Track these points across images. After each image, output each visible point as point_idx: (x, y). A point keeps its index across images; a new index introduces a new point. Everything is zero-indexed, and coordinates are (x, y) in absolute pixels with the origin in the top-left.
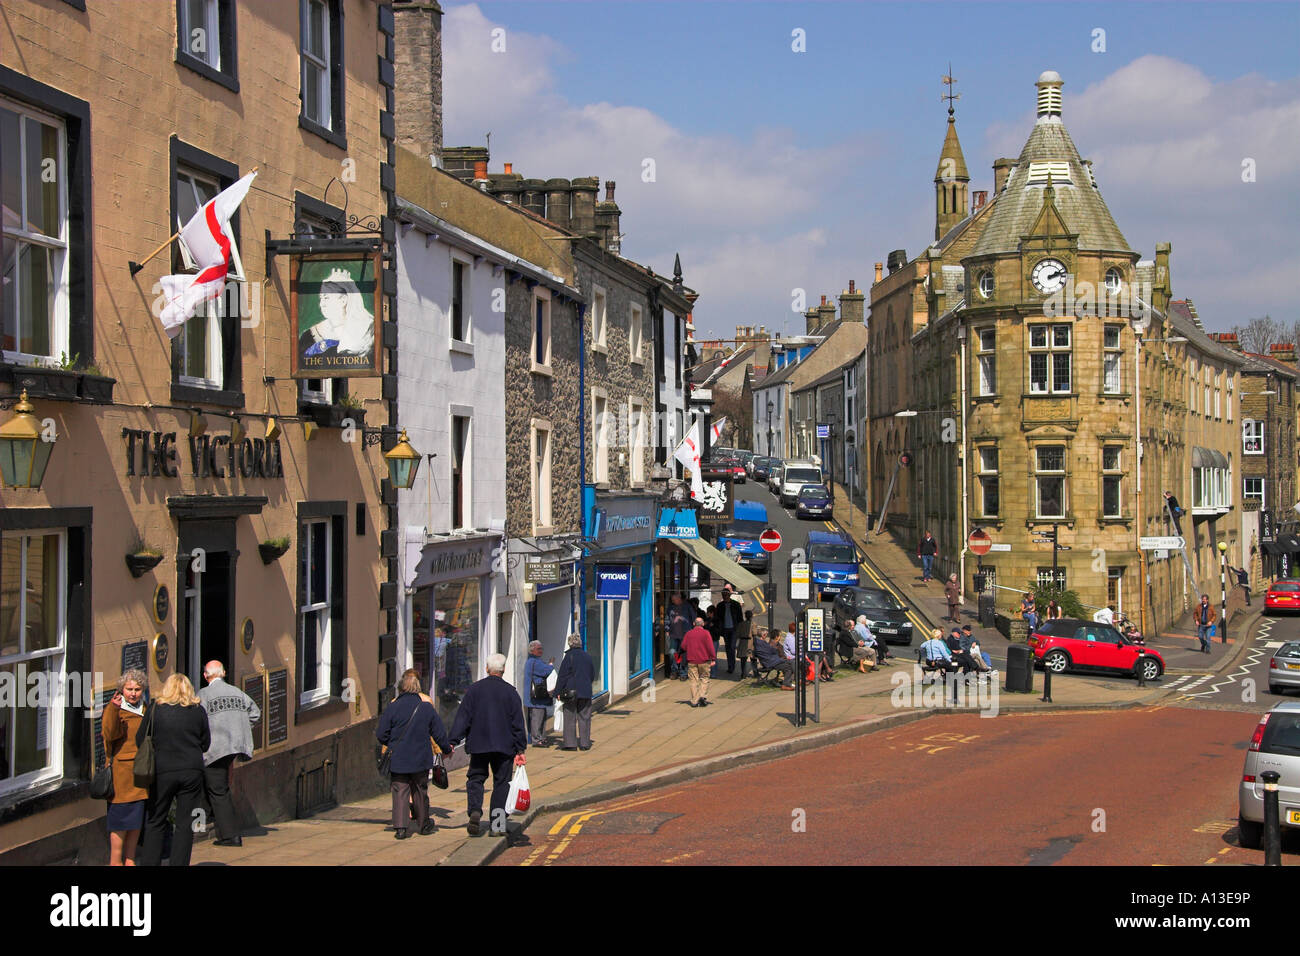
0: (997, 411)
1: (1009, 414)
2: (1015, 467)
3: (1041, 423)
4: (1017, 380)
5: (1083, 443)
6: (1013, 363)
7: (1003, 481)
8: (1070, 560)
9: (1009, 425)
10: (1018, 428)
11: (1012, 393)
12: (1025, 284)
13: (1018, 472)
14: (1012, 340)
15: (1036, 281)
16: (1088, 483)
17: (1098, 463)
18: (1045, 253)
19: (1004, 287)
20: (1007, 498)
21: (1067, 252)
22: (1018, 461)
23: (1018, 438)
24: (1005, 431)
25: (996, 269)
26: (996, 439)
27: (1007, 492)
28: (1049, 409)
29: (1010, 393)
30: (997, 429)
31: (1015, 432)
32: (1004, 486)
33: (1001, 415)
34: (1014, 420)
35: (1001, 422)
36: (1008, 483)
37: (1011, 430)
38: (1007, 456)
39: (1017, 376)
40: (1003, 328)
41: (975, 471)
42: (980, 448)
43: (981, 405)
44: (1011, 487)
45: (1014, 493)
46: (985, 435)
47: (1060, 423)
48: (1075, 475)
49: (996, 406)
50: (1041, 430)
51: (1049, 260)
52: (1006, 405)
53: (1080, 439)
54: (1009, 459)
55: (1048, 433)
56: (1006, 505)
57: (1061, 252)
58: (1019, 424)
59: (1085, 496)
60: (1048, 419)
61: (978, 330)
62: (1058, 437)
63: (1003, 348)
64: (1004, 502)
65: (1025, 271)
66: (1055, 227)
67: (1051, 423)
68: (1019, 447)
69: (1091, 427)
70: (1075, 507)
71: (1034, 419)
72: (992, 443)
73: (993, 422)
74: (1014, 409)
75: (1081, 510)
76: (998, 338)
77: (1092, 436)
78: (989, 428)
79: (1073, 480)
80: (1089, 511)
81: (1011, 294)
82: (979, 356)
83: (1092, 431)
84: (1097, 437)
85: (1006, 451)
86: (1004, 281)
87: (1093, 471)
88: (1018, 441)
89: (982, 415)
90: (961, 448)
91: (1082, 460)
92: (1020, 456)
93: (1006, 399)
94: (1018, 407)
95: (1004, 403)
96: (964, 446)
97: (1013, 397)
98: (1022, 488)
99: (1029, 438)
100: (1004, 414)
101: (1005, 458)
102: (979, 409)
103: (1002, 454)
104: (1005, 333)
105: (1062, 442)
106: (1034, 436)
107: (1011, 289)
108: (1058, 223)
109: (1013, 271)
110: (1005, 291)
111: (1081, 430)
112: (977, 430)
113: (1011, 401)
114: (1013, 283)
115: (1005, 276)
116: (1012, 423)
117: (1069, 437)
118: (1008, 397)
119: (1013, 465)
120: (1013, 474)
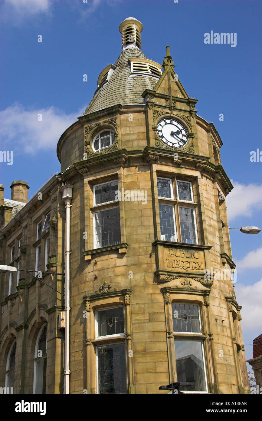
0: (124, 261)
1: (138, 264)
2: (149, 326)
3: (178, 275)
4: (147, 227)
6: (140, 211)
9: (138, 277)
10: (150, 279)
11: (143, 242)
12: (152, 133)
13: (154, 332)
14: (139, 188)
15: (160, 134)
16: (227, 349)
17: (230, 328)
18: (168, 111)
19: (128, 138)
20: (139, 367)
21: (187, 115)
22: (152, 318)
23: (150, 291)
24: (134, 284)
25: (118, 121)
26: (123, 293)
27: (140, 359)
28: (184, 259)
29: (137, 241)
30: (122, 283)
31: (146, 285)
33: (128, 266)
34: (146, 271)
35: (127, 275)
36: (140, 348)
37: (142, 283)
38: (137, 314)
39: (146, 223)
40: (127, 176)
41: (88, 337)
42: (95, 309)
43: (97, 259)
44: (145, 352)
45: (149, 359)
46: (106, 290)
47: (197, 277)
48: (215, 337)
49: (122, 255)
50: (176, 283)
51: (171, 118)
52: (134, 255)
53: (214, 298)
54: (140, 317)
55: (186, 286)
56: (139, 376)
57: (182, 114)
58: (152, 275)
59: (226, 365)
60: (182, 271)
61: (91, 183)
62: (195, 291)
64: (136, 373)
65: (151, 122)
66: (176, 91)
67: (187, 275)
68: (152, 302)
69: (220, 287)
70: (220, 379)
71: (169, 269)
72: (117, 300)
73: (116, 276)
74: (145, 259)
75: (225, 383)
77: (223, 298)
78: (111, 282)
79: (215, 344)
80: (231, 385)
81: (135, 144)
82: (93, 210)
83: (222, 291)
84: (226, 298)
85: (137, 307)
86: (128, 132)
87: (228, 337)
88: (152, 294)
89: (99, 270)
90: (62, 315)
91: (219, 321)
92: (154, 313)
93: (134, 248)
94: (149, 256)
95: (131, 253)
96: (68, 312)
97: (142, 245)
98: (160, 352)
99: (164, 291)
100: (132, 265)
101: (135, 318)
102: (96, 263)
103: (132, 313)
104: (130, 181)
105: (200, 298)
106: (170, 288)
107: (136, 139)
108: (178, 89)
109: (136, 123)
110: (129, 141)
111: (214, 288)
112: (92, 289)
113: (141, 250)
114: (138, 134)
115: (128, 129)
116: (143, 274)
117: (205, 294)
118: (136, 245)
119: (146, 324)
120: (147, 335)
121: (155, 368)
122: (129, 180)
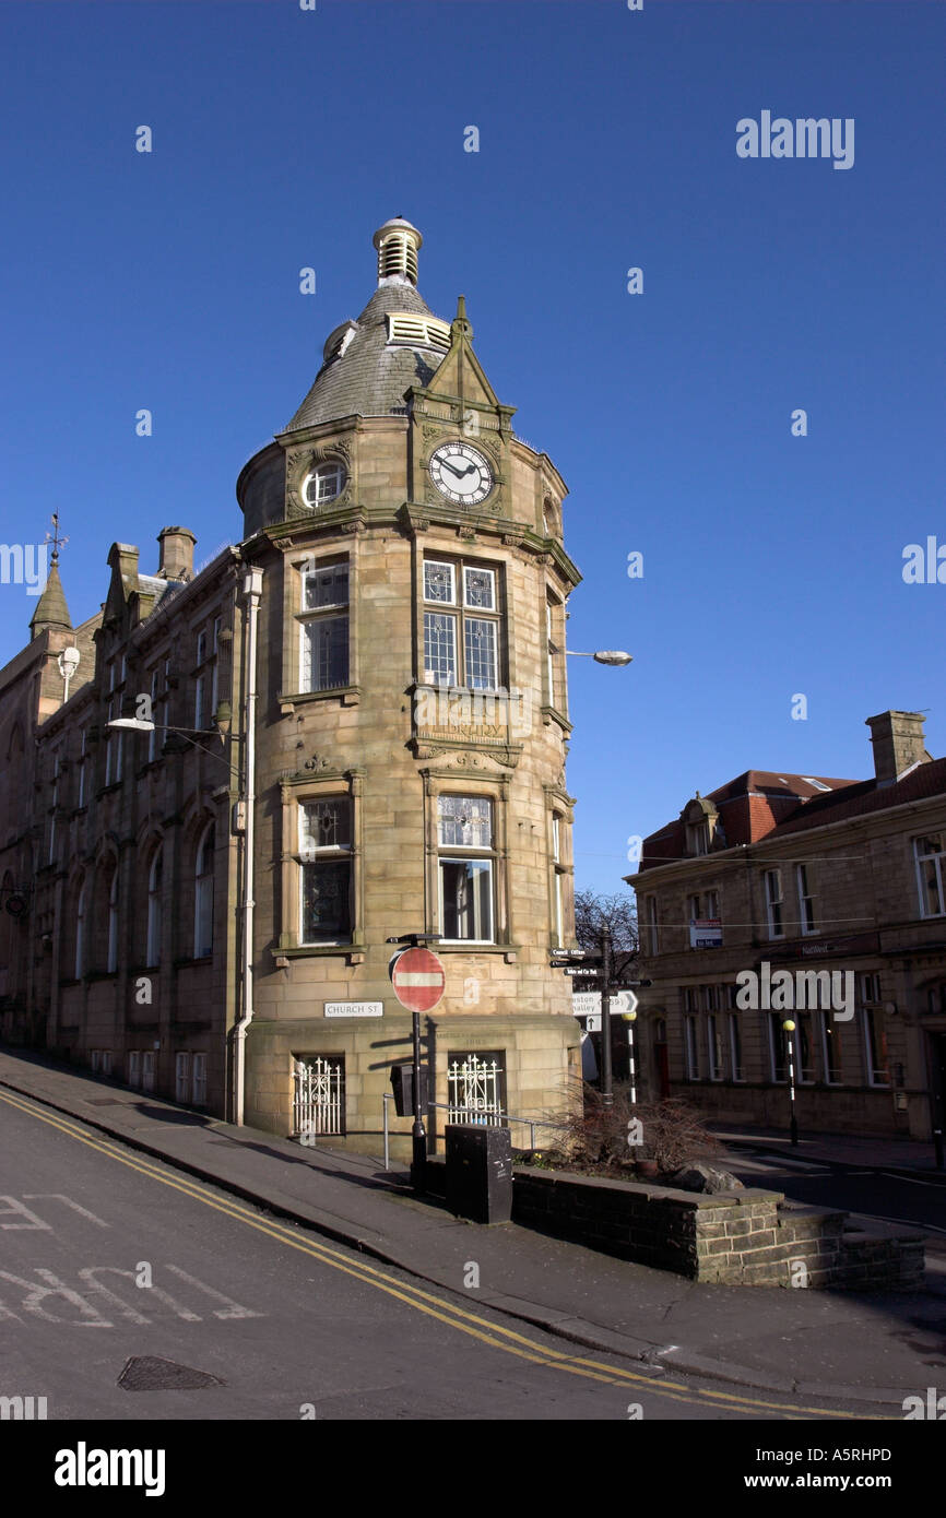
0: (352, 717)
1: (380, 725)
2: (394, 835)
3: (452, 746)
4: (398, 657)
5: (524, 796)
6: (389, 625)
7: (364, 864)
8: (512, 1035)
9: (379, 749)
10: (400, 752)
11: (389, 684)
12: (418, 476)
13: (402, 846)
14: (388, 582)
15: (435, 477)
16: (534, 873)
18: (456, 430)
19: (371, 482)
20: (373, 902)
21: (493, 437)
22: (400, 821)
23: (400, 774)
24: (370, 760)
25: (354, 449)
26: (350, 775)
27: (375, 889)
29: (379, 683)
30: (349, 757)
31: (393, 762)
32: (369, 876)
33: (360, 727)
34: (393, 738)
35: (360, 742)
36: (375, 869)
37: (384, 760)
38: (374, 813)
39: (398, 649)
40: (366, 558)
41: (286, 849)
42: (299, 800)
43: (303, 713)
44: (384, 877)
45: (390, 888)
46: (318, 768)
47: (489, 749)
48: (514, 856)
49: (350, 708)
50: (450, 759)
51: (461, 444)
52: (372, 708)
53: (520, 787)
54: (379, 818)
55: (467, 766)
56: (372, 916)
57: (482, 435)
58: (403, 745)
59: (530, 900)
60: (462, 738)
62: (484, 775)
63: (365, 596)
64: (367, 910)
65: (418, 452)
66: (473, 389)
67: (470, 746)
68: (403, 792)
69: (534, 767)
70: (516, 922)
71: (438, 736)
72: (338, 786)
73: (338, 744)
74: (392, 715)
75: (526, 929)
76: (355, 577)
77: (537, 786)
78: (328, 755)
79: (513, 867)
80: (537, 931)
81: (385, 494)
82: (301, 618)
83: (536, 774)
84: (545, 787)
85: (373, 801)
86: (373, 471)
87: (540, 853)
88: (402, 779)
89: (308, 733)
90: (241, 808)
91: (525, 828)
92: (405, 813)
93: (373, 696)
94: (400, 710)
95: (368, 704)
96: (251, 803)
97: (389, 690)
98: (411, 879)
99: (425, 773)
100: (368, 726)
101: (370, 819)
102: (301, 719)
103: (365, 810)
104: (371, 567)
105: (492, 788)
106: (436, 770)
107: (387, 485)
108: (478, 385)
109: (389, 453)
110: (372, 489)
111: (521, 769)
112: (293, 765)
113: (386, 700)
114: (392, 476)
115: (373, 464)
116: (388, 743)
117: (503, 779)
118: (378, 691)
119: (389, 831)
120: (389, 849)
121: (401, 903)
122: (371, 565)
